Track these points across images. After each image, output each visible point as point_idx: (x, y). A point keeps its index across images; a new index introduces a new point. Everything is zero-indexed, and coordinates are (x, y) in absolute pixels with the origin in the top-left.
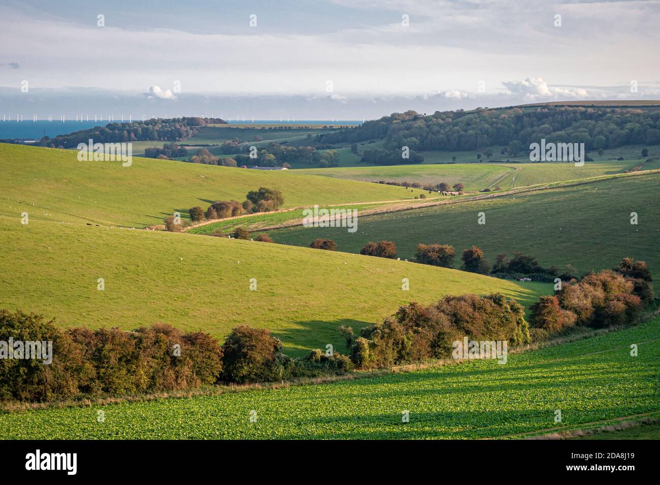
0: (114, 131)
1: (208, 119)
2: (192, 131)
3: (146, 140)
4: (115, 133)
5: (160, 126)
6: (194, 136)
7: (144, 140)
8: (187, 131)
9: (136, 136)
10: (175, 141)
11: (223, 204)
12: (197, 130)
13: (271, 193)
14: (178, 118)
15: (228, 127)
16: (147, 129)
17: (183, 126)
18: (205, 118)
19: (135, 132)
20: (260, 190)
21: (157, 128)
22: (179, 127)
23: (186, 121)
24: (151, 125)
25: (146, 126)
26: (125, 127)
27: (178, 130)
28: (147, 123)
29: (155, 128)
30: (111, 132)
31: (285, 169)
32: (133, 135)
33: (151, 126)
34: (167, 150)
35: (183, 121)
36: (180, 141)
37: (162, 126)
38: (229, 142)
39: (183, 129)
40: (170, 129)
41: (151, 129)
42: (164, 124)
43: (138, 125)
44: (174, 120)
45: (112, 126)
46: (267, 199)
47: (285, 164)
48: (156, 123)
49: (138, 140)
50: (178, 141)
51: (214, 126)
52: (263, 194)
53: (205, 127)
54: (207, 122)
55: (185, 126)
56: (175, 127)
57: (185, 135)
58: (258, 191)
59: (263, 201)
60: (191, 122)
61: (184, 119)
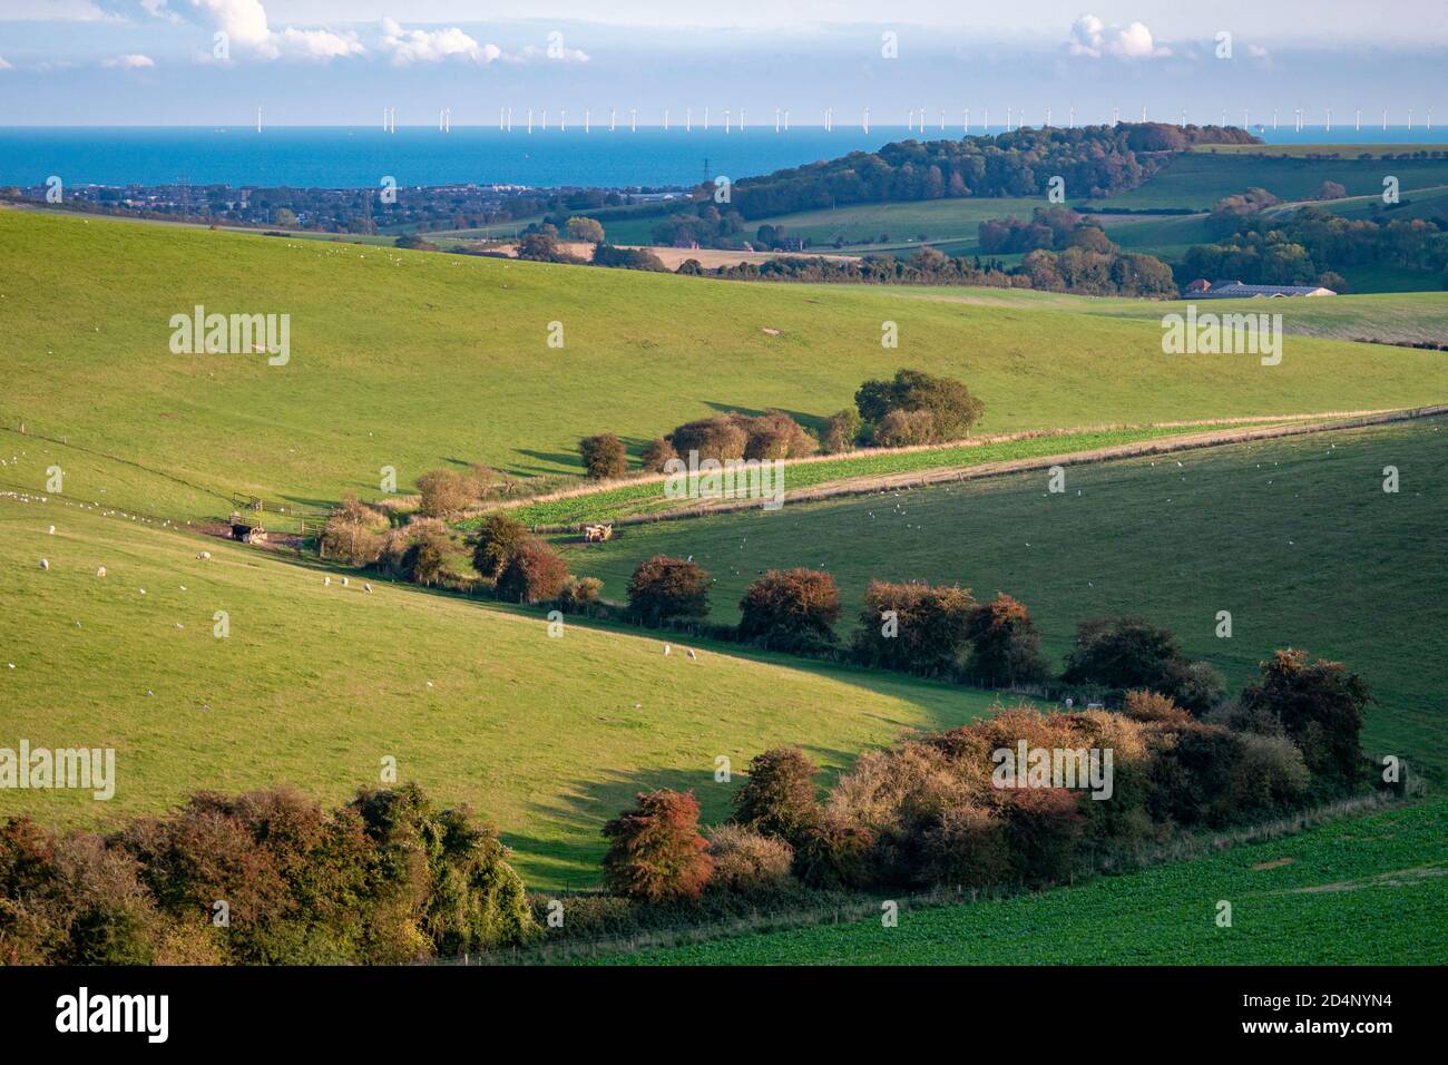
0: (901, 165)
1: (1195, 128)
2: (1141, 167)
3: (999, 195)
4: (905, 174)
5: (1044, 151)
6: (1149, 181)
7: (992, 196)
8: (1125, 167)
9: (968, 183)
10: (1089, 197)
11: (708, 426)
12: (1158, 162)
13: (929, 387)
14: (1104, 127)
15: (1256, 153)
16: (1002, 161)
17: (1115, 152)
18: (1189, 127)
19: (967, 170)
20: (897, 376)
21: (1033, 157)
22: (1102, 154)
23: (1125, 135)
24: (1018, 147)
25: (1000, 152)
26: (936, 153)
27: (1097, 165)
28: (1005, 141)
29: (1026, 157)
30: (893, 169)
31: (1322, 292)
32: (957, 179)
33: (1014, 151)
34: (1039, 226)
35: (1116, 135)
36: (1103, 197)
37: (1051, 152)
38: (1231, 201)
39: (1116, 159)
40: (1074, 161)
41: (1016, 161)
42: (1056, 145)
43: (977, 150)
44: (1090, 133)
45: (898, 152)
46: (913, 405)
47: (1327, 276)
48: (1031, 142)
49: (973, 195)
50: (1097, 197)
51: (1213, 151)
52: (907, 388)
53: (1182, 154)
54: (1192, 139)
55: (1121, 152)
56: (1090, 156)
57: (1120, 178)
58: (892, 379)
59: (900, 414)
60: (1142, 138)
61: (1121, 127)
